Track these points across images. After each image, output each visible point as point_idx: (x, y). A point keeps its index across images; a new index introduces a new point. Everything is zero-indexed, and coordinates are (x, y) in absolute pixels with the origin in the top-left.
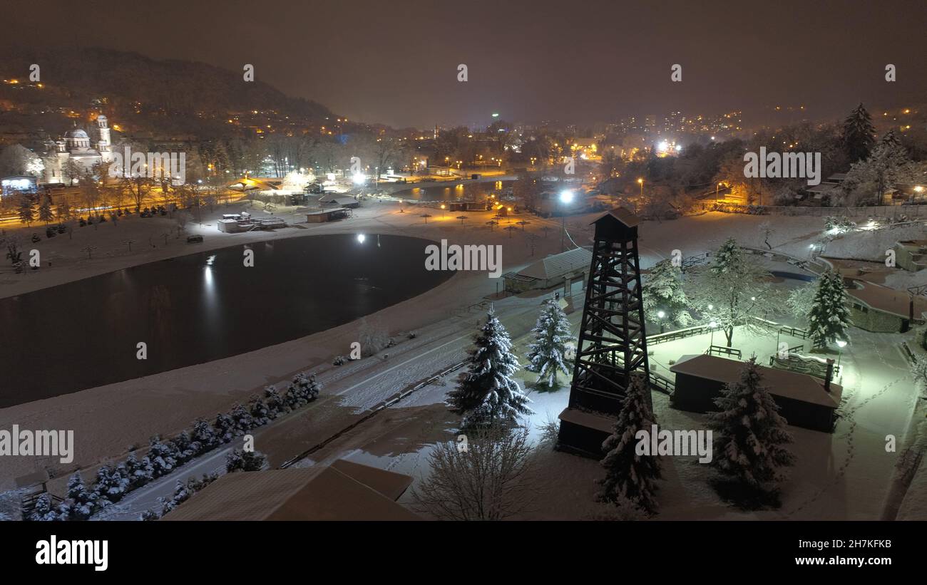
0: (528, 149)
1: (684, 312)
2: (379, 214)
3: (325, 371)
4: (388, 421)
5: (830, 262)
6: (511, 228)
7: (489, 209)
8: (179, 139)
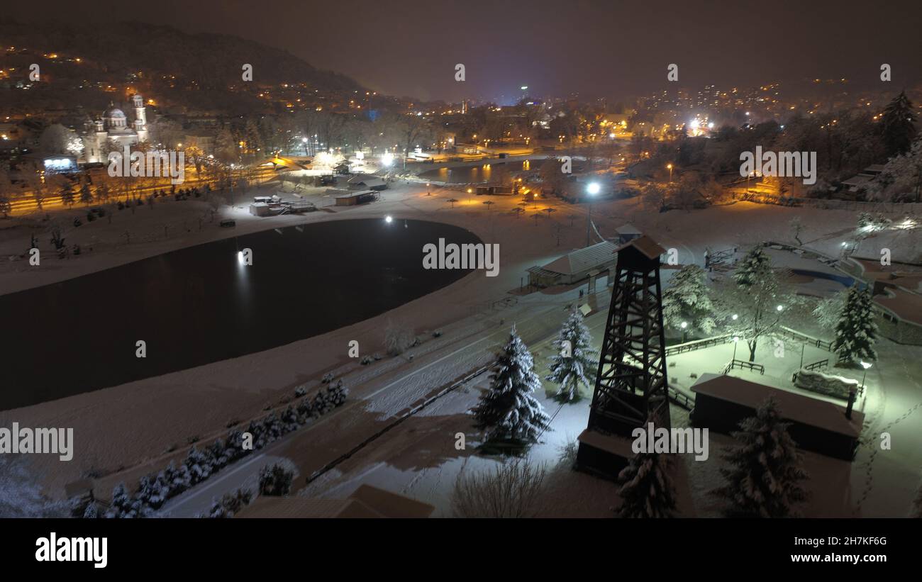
0: (557, 126)
1: (708, 319)
2: (407, 197)
3: (352, 371)
4: (412, 431)
5: (862, 263)
6: (537, 216)
7: (516, 193)
8: (212, 115)
